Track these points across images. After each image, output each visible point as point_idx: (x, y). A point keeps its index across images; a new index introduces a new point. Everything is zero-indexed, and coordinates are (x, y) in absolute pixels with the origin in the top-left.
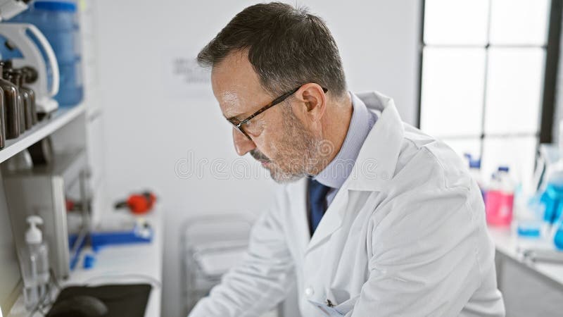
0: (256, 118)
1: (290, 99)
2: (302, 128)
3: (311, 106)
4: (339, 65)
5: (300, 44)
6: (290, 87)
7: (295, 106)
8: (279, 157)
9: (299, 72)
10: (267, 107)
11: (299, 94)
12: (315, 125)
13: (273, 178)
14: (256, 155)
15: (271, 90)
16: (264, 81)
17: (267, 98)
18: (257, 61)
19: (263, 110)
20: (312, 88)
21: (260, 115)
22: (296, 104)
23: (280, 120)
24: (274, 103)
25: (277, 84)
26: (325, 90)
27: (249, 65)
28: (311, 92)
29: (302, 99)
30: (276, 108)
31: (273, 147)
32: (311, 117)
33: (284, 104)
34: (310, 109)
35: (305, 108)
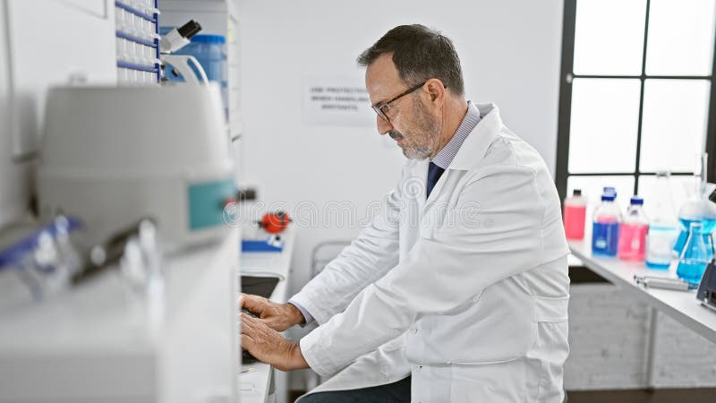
0: (394, 103)
1: (419, 90)
2: (427, 113)
3: (434, 97)
4: (459, 72)
5: (430, 52)
6: (420, 81)
7: (422, 95)
8: (409, 133)
9: (427, 72)
10: (402, 95)
11: (425, 87)
12: (437, 113)
13: (405, 154)
14: (393, 134)
15: (407, 82)
16: (402, 75)
17: (403, 88)
18: (398, 62)
19: (399, 97)
20: (436, 83)
21: (398, 100)
22: (424, 94)
23: (411, 105)
24: (407, 93)
25: (412, 78)
26: (445, 87)
27: (393, 64)
28: (434, 86)
29: (427, 90)
30: (408, 96)
31: (405, 125)
32: (434, 105)
33: (414, 93)
34: (433, 100)
35: (430, 98)
